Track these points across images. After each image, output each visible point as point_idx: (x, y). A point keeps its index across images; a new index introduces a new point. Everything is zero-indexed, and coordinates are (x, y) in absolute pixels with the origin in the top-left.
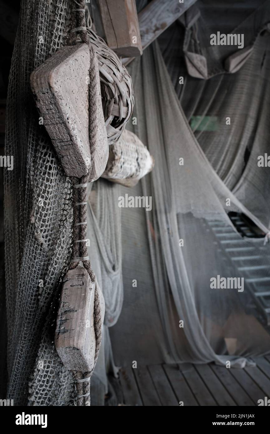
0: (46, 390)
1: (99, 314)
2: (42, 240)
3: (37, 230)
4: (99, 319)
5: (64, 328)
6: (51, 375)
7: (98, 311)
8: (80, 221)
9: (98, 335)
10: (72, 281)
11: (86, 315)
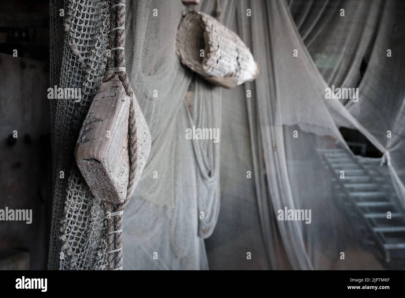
0: (78, 229)
1: (134, 134)
2: (77, 52)
3: (72, 40)
4: (133, 141)
5: (86, 138)
6: (84, 211)
7: (133, 131)
8: (117, 26)
9: (132, 160)
10: (104, 93)
11: (113, 125)
